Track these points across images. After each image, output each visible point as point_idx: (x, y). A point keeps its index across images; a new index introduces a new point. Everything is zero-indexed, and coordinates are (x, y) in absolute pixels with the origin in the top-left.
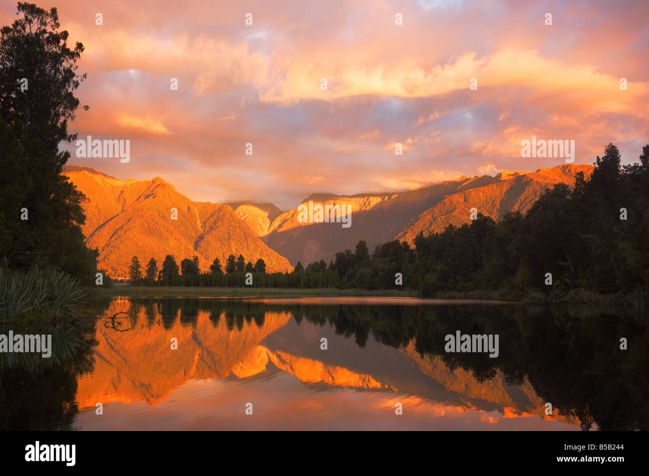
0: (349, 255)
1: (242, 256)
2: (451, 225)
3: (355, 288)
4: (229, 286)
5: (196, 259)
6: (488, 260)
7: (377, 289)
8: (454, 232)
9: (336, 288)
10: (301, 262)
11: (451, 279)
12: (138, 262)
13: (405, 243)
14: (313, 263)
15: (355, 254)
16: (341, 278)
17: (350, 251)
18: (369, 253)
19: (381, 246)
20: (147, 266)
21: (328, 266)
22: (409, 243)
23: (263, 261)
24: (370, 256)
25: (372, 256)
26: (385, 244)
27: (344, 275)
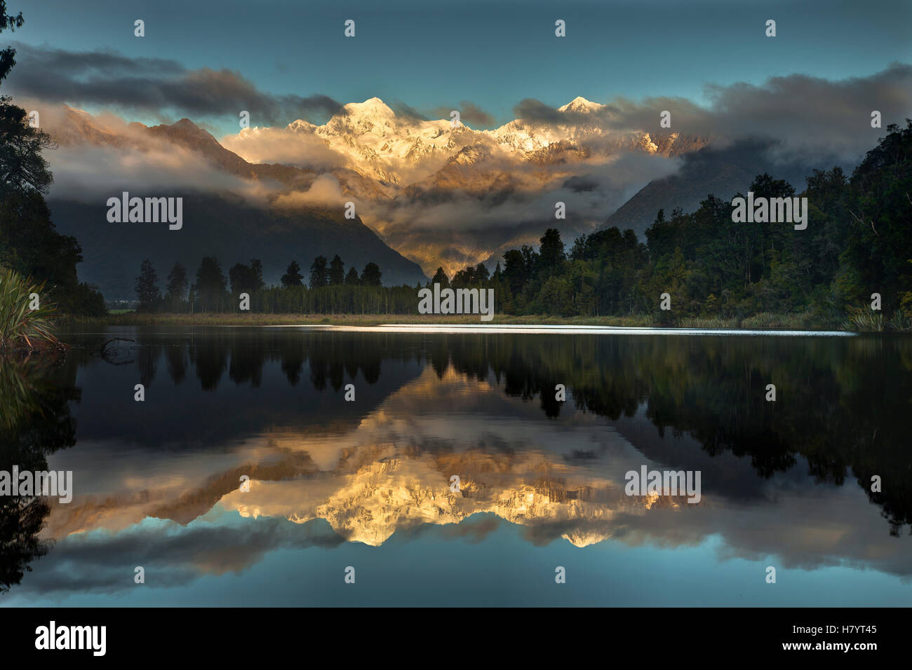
0: (528, 256)
1: (339, 258)
2: (711, 198)
3: (540, 314)
4: (317, 312)
5: (257, 263)
6: (779, 260)
7: (578, 314)
8: (717, 210)
9: (505, 314)
10: (443, 269)
11: (712, 296)
12: (153, 271)
13: (629, 233)
14: (465, 270)
15: (539, 254)
16: (514, 297)
17: (531, 249)
18: (565, 252)
19: (587, 238)
20: (169, 278)
21: (492, 274)
22: (636, 234)
23: (377, 268)
24: (567, 257)
25: (571, 256)
26: (593, 235)
27: (521, 292)
